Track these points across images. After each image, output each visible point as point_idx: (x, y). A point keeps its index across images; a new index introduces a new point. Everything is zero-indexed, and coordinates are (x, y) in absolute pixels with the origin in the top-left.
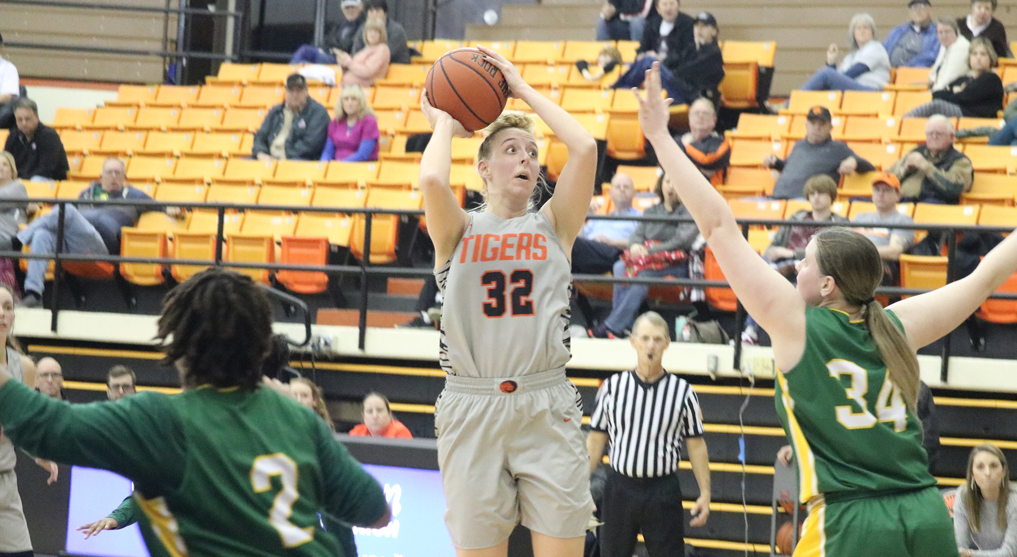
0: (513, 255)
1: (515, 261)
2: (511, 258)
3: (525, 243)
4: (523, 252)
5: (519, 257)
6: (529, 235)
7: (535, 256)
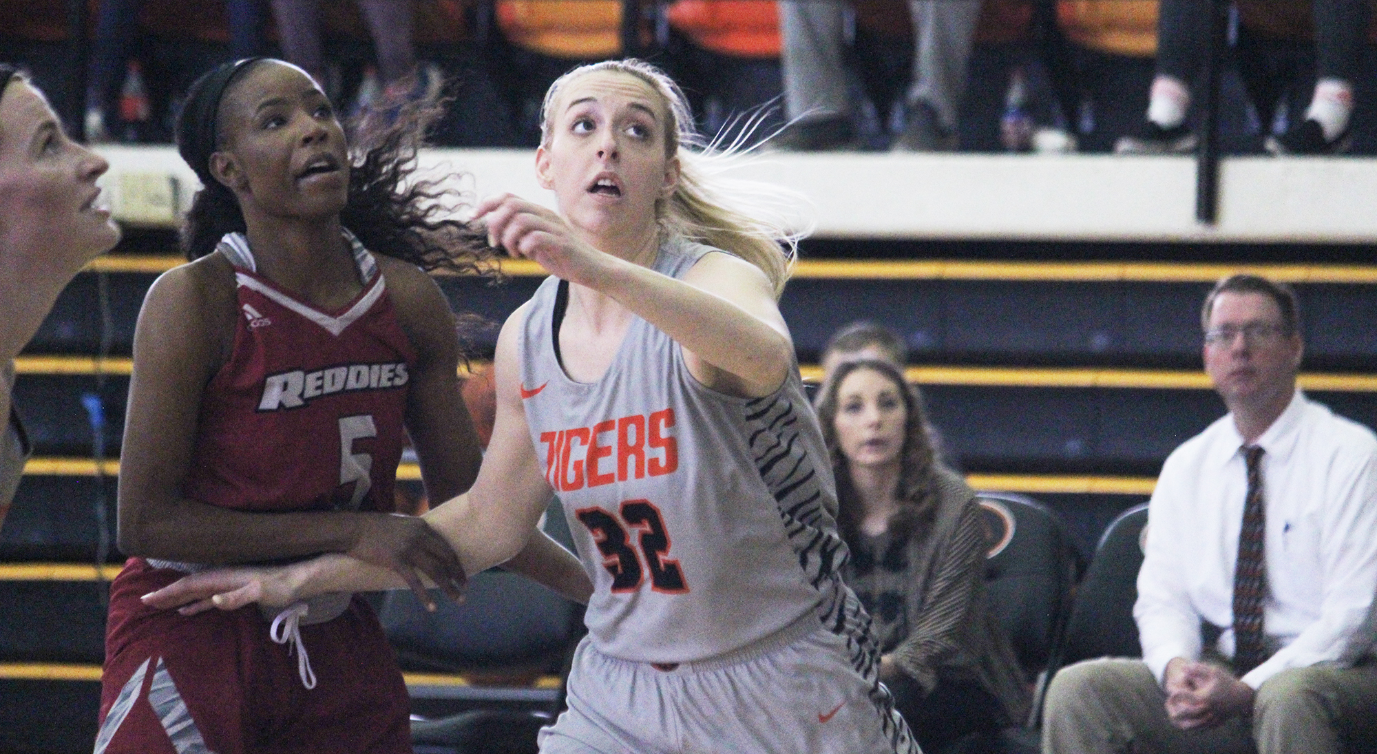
0: (611, 472)
1: (619, 485)
2: (609, 478)
3: (632, 441)
4: (632, 460)
5: (623, 476)
6: (638, 420)
7: (654, 468)
